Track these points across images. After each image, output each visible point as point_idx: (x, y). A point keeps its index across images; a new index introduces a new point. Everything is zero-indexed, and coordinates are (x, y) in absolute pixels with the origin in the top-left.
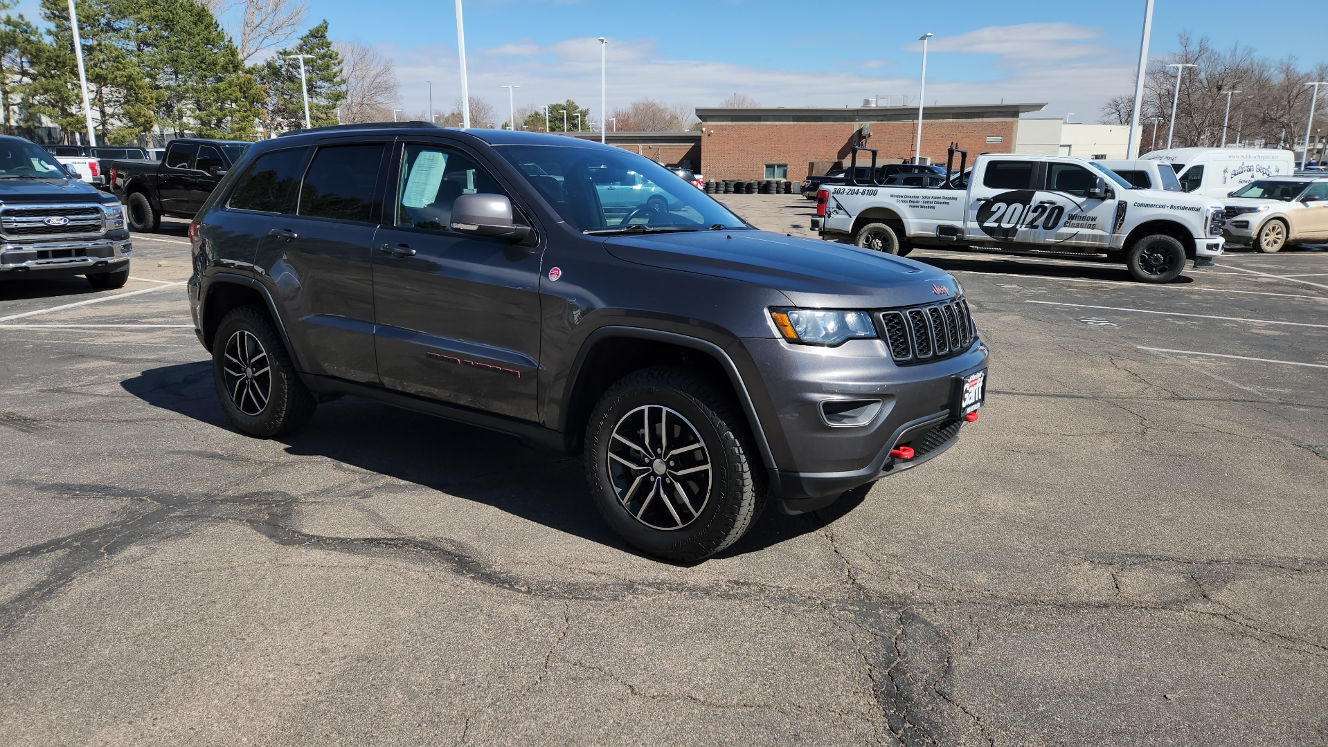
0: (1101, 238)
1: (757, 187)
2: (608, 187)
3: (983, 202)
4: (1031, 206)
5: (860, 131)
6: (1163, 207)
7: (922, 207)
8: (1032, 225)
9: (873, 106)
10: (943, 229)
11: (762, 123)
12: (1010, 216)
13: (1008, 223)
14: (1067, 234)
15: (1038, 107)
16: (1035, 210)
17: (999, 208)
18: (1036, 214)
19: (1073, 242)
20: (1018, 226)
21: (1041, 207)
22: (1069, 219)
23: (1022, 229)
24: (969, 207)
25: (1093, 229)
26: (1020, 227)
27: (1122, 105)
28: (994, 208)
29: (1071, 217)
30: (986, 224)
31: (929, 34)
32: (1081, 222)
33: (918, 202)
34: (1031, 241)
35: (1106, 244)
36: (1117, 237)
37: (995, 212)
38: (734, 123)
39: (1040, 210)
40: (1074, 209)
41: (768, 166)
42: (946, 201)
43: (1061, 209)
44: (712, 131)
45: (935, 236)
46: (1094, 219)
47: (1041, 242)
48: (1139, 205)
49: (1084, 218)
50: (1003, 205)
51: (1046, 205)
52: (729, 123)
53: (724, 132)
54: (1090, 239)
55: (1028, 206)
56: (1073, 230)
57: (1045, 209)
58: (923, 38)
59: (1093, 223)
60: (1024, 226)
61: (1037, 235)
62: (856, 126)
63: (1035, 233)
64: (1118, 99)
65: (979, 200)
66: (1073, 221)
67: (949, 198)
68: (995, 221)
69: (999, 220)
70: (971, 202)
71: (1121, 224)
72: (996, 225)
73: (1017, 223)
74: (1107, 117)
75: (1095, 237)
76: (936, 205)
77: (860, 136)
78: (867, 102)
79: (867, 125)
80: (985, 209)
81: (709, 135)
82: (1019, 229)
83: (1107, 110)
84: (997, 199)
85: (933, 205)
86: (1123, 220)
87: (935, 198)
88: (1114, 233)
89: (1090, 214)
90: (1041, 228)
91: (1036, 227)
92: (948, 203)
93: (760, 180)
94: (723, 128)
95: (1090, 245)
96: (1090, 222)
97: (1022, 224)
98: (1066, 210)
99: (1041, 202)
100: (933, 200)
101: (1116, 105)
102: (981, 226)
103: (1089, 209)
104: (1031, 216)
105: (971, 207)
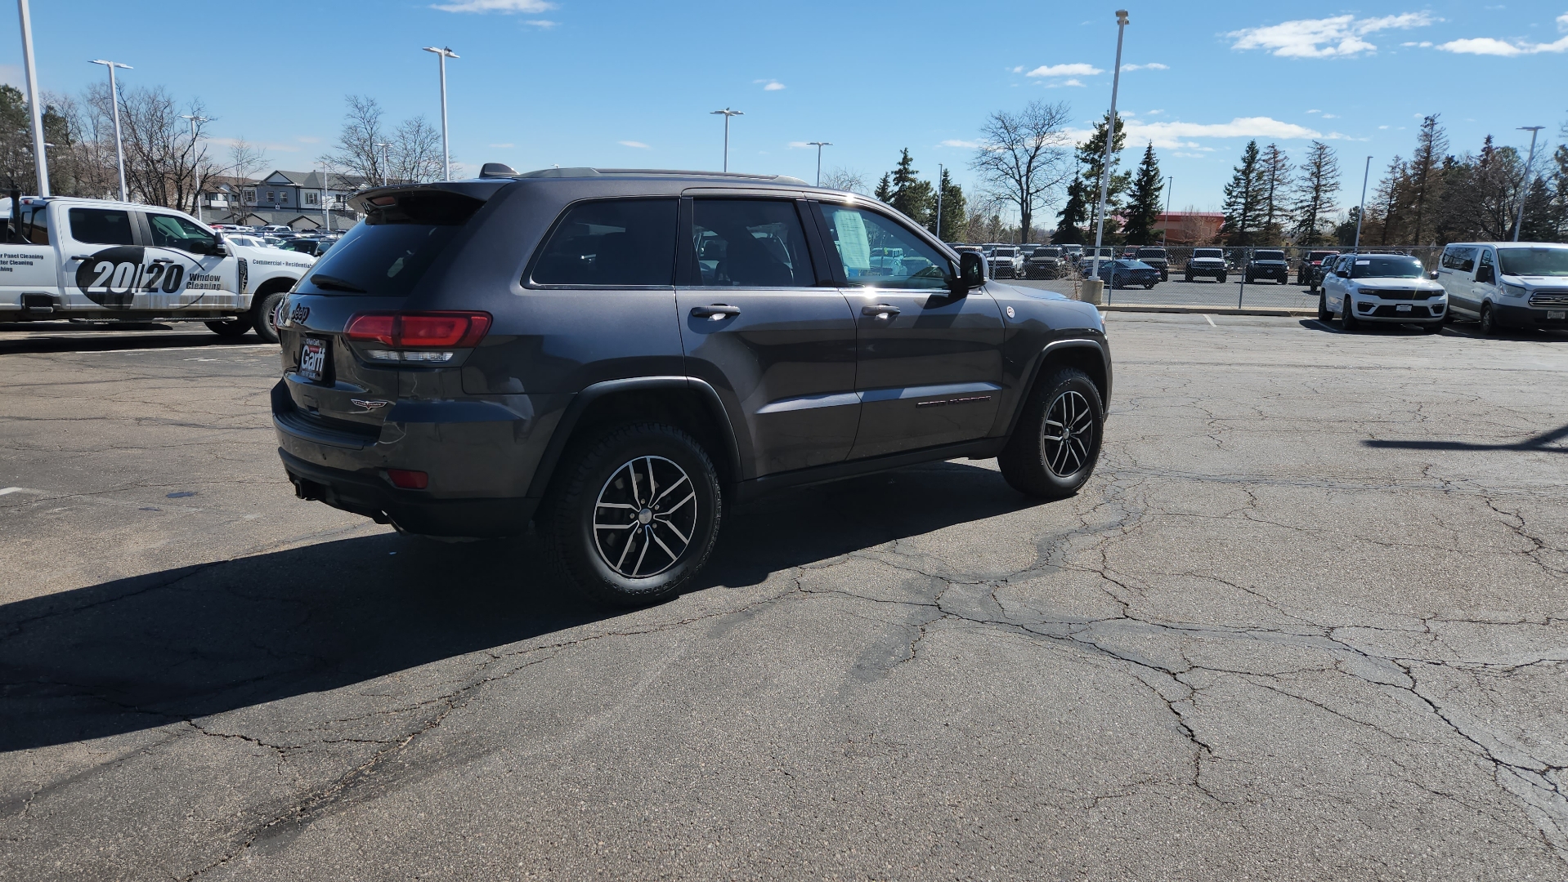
0: (229, 299)
3: (81, 261)
4: (144, 266)
6: (279, 264)
8: (149, 287)
10: (29, 299)
12: (120, 278)
13: (120, 286)
14: (192, 297)
16: (150, 270)
17: (104, 268)
18: (152, 275)
19: (200, 305)
20: (133, 290)
21: (156, 266)
22: (191, 280)
23: (140, 293)
24: (63, 267)
25: (218, 289)
26: (137, 291)
28: (98, 268)
29: (194, 277)
30: (90, 289)
32: (204, 282)
34: (152, 308)
35: (234, 306)
36: (244, 297)
37: (99, 274)
39: (156, 270)
40: (194, 268)
42: (27, 261)
43: (180, 268)
45: (20, 308)
46: (217, 279)
47: (164, 307)
48: (258, 262)
49: (206, 278)
50: (109, 265)
51: (161, 263)
54: (218, 302)
55: (140, 265)
56: (199, 292)
57: (161, 269)
59: (216, 283)
60: (140, 290)
61: (158, 299)
63: (156, 297)
65: (75, 258)
66: (196, 282)
67: (31, 257)
68: (102, 286)
69: (107, 283)
70: (64, 263)
71: (246, 283)
72: (104, 290)
73: (131, 286)
75: (222, 299)
76: (13, 266)
80: (85, 271)
82: (136, 294)
84: (99, 257)
85: (9, 266)
86: (246, 279)
87: (10, 256)
88: (240, 292)
89: (212, 273)
90: (160, 291)
91: (156, 290)
92: (31, 264)
95: (218, 308)
96: (214, 282)
97: (138, 287)
98: (186, 269)
99: (155, 261)
100: (7, 259)
102: (83, 291)
103: (211, 268)
104: (146, 278)
105: (66, 268)
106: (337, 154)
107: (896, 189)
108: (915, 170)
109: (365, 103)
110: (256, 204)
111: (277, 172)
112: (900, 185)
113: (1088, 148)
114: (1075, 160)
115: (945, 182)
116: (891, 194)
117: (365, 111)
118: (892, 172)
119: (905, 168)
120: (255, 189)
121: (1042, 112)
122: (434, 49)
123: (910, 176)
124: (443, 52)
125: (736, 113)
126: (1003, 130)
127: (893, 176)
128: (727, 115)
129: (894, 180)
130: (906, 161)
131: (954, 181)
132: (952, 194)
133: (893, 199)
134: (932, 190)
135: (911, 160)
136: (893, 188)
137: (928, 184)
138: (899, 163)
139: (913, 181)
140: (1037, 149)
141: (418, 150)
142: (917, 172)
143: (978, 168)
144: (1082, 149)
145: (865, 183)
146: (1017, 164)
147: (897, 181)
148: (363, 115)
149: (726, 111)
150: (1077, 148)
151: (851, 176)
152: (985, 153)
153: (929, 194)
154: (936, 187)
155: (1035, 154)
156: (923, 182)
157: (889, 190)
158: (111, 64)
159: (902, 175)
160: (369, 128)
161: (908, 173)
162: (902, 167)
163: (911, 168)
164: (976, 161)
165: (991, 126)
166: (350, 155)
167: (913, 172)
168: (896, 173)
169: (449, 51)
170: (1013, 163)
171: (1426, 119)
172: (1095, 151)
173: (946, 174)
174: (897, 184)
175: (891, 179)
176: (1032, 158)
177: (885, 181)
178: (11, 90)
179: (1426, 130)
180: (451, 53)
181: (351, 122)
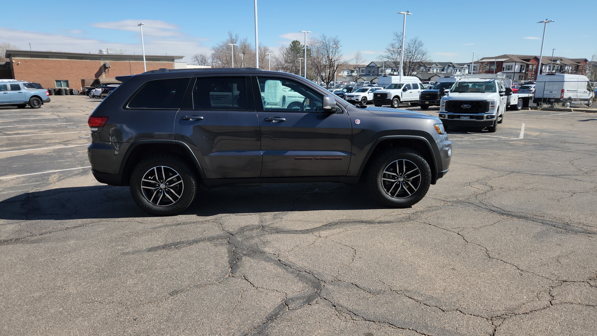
1: (53, 92)
2: (3, 92)
5: (104, 65)
6: (296, 97)
7: (216, 99)
9: (105, 53)
11: (49, 59)
14: (268, 108)
15: (181, 57)
25: (276, 105)
27: (198, 58)
31: (143, 24)
33: (214, 97)
38: (33, 59)
41: (57, 81)
43: (265, 99)
44: (19, 63)
48: (289, 97)
52: (30, 58)
53: (27, 63)
58: (140, 25)
62: (102, 63)
64: (197, 55)
71: (285, 103)
74: (194, 62)
77: (105, 67)
78: (101, 51)
79: (107, 62)
81: (17, 65)
83: (193, 60)
88: (283, 106)
93: (54, 88)
94: (25, 61)
101: (196, 57)
106: (384, 54)
109: (400, 34)
110: (364, 74)
111: (372, 62)
117: (400, 37)
120: (365, 69)
122: (402, 12)
124: (405, 13)
128: (546, 23)
141: (414, 50)
148: (399, 39)
158: (306, 32)
160: (400, 43)
166: (389, 54)
169: (408, 12)
178: (297, 42)
180: (409, 13)
181: (394, 42)
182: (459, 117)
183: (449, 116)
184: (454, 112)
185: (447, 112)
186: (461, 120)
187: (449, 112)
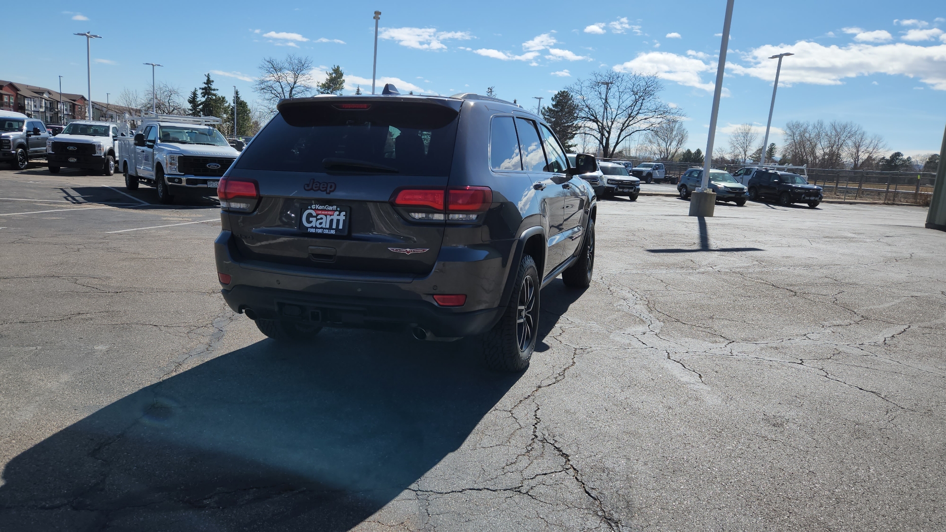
107: (203, 99)
108: (216, 88)
112: (206, 97)
113: (324, 86)
114: (317, 93)
115: (237, 98)
116: (199, 102)
118: (200, 88)
119: (209, 87)
121: (296, 62)
123: (212, 92)
125: (96, 36)
126: (272, 69)
127: (201, 91)
129: (202, 94)
130: (209, 82)
131: (243, 98)
132: (241, 105)
133: (202, 106)
134: (227, 102)
135: (213, 81)
136: (201, 99)
137: (224, 98)
138: (205, 83)
139: (215, 95)
140: (295, 83)
142: (217, 90)
143: (258, 91)
144: (320, 86)
145: (181, 94)
146: (283, 91)
147: (204, 95)
149: (87, 34)
150: (318, 86)
151: (170, 87)
152: (262, 82)
153: (225, 105)
154: (230, 101)
155: (293, 87)
156: (220, 97)
157: (198, 99)
159: (207, 91)
161: (212, 90)
162: (206, 86)
163: (213, 87)
164: (257, 86)
165: (265, 66)
167: (214, 90)
168: (203, 89)
170: (280, 90)
171: (489, 88)
172: (329, 88)
173: (237, 93)
174: (204, 96)
175: (199, 92)
176: (292, 89)
177: (195, 94)
179: (489, 94)
182: (205, 182)
183: (188, 181)
184: (196, 175)
185: (183, 174)
186: (209, 186)
187: (186, 174)
